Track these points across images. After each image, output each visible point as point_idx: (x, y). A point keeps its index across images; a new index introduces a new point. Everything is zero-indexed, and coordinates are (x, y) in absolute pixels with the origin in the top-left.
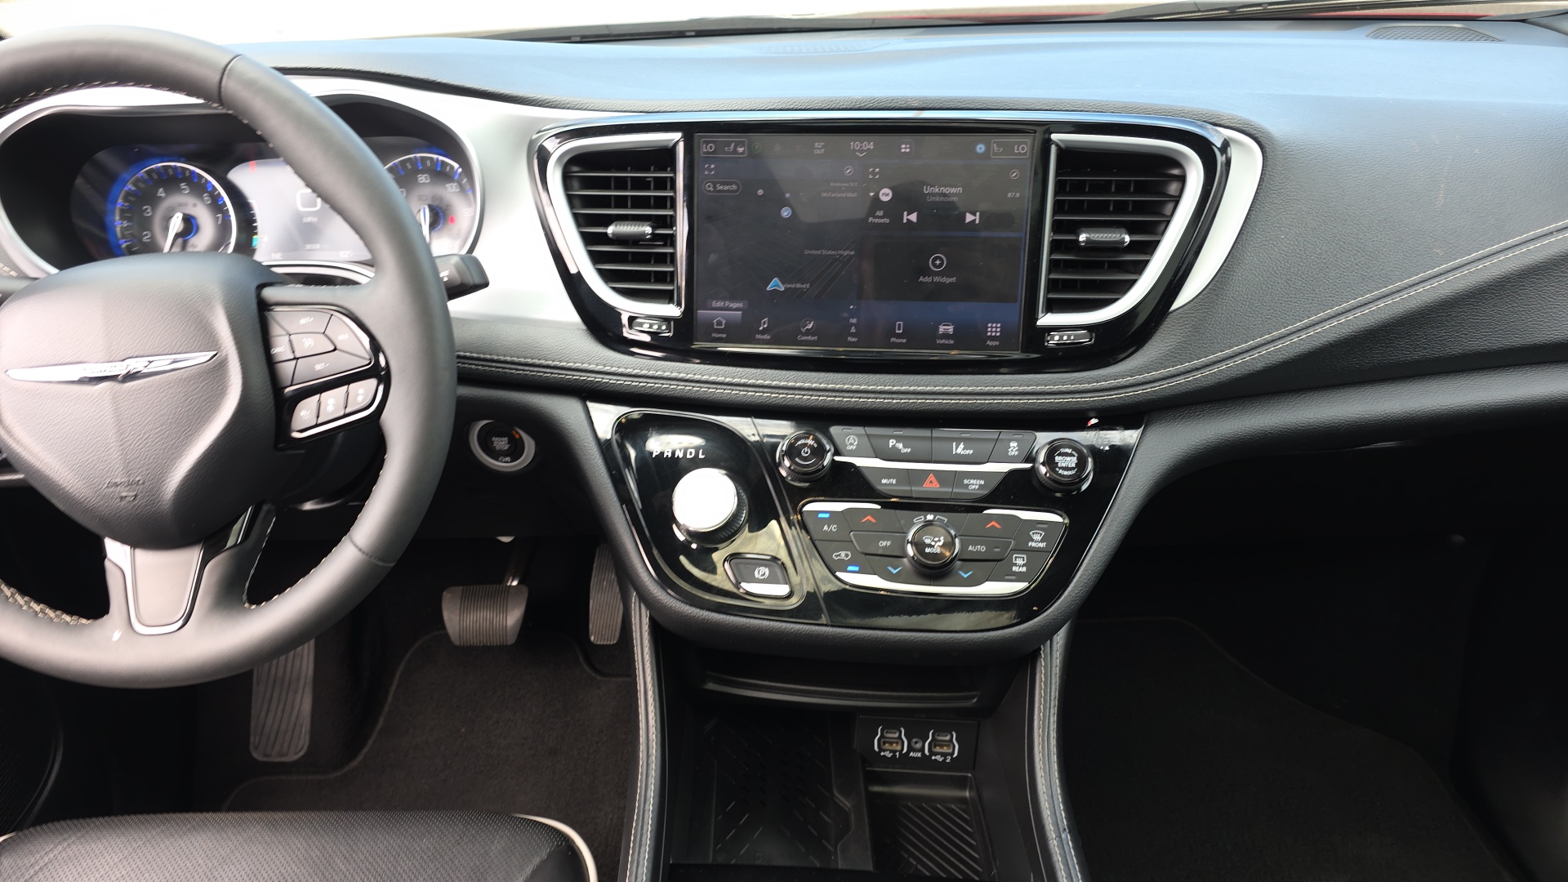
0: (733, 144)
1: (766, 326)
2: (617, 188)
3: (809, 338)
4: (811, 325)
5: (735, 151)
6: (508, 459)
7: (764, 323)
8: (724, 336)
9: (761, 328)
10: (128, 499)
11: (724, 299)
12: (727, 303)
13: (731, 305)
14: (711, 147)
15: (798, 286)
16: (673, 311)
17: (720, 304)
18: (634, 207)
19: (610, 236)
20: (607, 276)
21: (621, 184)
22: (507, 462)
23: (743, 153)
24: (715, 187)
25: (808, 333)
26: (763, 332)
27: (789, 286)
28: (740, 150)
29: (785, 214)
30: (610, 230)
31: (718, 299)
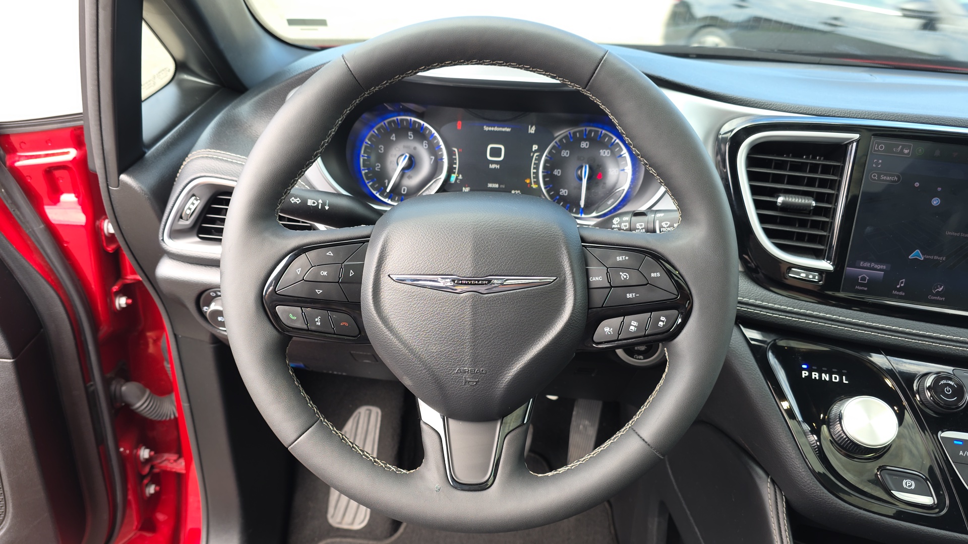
0: (901, 146)
1: (902, 285)
2: (776, 168)
3: (938, 298)
4: (941, 289)
5: (902, 152)
6: (641, 357)
7: (902, 283)
8: (866, 289)
9: (898, 286)
10: (471, 383)
11: (870, 261)
12: (873, 265)
13: (876, 266)
14: (882, 147)
15: (936, 257)
16: (825, 265)
17: (867, 264)
18: (789, 183)
19: (779, 204)
20: (769, 234)
21: (780, 165)
22: (641, 359)
23: (908, 154)
24: (879, 177)
25: (938, 294)
26: (899, 290)
27: (927, 257)
28: (906, 151)
29: (935, 203)
30: (780, 200)
31: (866, 260)
